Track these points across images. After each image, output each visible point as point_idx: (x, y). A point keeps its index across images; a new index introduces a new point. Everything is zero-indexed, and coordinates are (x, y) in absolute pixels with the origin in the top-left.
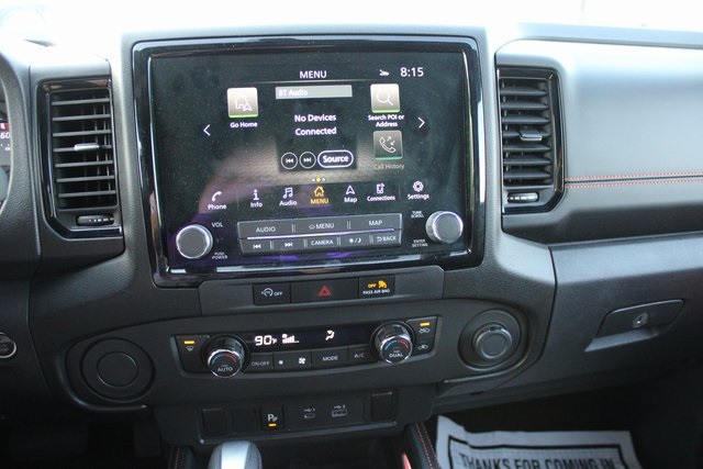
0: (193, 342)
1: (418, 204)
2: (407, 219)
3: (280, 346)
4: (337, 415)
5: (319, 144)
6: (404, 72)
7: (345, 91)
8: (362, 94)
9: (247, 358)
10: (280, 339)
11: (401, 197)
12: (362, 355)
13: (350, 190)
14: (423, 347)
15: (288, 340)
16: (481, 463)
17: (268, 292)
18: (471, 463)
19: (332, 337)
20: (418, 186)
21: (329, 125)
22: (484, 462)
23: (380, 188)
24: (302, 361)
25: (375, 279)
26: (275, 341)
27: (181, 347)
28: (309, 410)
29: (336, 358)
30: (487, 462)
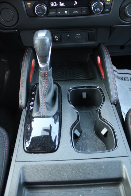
0: (30, 4)
4: (77, 38)
9: (48, 11)
10: (59, 4)
12: (86, 11)
14: (107, 10)
16: (120, 78)
18: (117, 77)
19: (76, 4)
22: (121, 77)
24: (66, 12)
26: (57, 5)
27: (26, 5)
28: (68, 35)
29: (77, 12)
30: (122, 78)
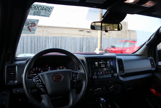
1: (112, 73)
2: (112, 75)
3: (99, 89)
5: (104, 67)
6: (110, 60)
7: (105, 62)
8: (107, 63)
11: (111, 73)
13: (106, 72)
15: (100, 89)
17: (101, 83)
19: (104, 88)
20: (112, 71)
21: (104, 66)
23: (109, 72)
24: (102, 91)
25: (110, 81)
